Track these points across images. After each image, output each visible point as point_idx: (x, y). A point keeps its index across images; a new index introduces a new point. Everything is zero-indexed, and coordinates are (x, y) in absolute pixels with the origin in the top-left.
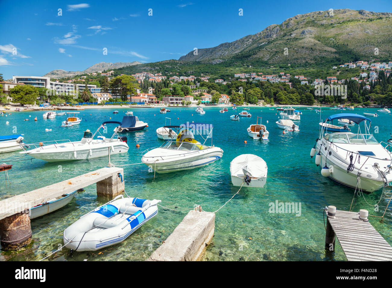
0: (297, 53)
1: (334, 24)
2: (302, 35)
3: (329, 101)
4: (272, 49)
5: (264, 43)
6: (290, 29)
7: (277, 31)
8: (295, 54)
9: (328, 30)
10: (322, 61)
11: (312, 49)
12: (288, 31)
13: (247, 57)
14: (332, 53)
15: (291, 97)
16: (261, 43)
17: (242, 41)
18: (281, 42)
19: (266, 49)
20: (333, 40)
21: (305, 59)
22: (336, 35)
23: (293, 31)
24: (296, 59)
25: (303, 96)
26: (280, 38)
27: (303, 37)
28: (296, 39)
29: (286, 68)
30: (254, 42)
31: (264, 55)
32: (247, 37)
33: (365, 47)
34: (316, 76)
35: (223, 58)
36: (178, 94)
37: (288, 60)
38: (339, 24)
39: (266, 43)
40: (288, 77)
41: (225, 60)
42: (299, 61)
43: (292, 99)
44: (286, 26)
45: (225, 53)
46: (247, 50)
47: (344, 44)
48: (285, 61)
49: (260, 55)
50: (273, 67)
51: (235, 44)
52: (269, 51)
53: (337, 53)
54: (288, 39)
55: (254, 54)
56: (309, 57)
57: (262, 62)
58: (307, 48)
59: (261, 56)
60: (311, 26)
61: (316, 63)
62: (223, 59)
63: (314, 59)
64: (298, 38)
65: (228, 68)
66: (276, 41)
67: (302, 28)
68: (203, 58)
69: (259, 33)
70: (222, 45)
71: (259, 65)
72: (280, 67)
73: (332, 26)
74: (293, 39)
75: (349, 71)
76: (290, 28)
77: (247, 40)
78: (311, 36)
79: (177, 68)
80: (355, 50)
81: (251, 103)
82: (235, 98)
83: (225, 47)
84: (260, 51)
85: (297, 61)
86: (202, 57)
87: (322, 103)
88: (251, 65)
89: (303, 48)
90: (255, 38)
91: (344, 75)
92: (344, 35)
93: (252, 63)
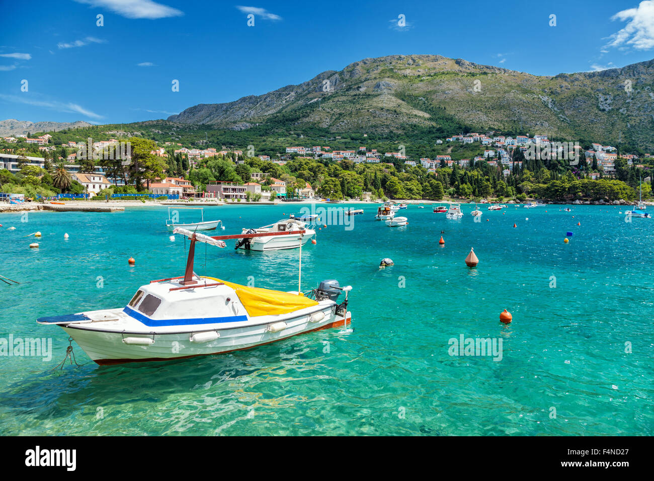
0: (374, 117)
1: (422, 77)
2: (376, 89)
3: (466, 193)
4: (332, 110)
5: (317, 99)
6: (356, 80)
7: (336, 81)
8: (372, 118)
9: (414, 85)
10: (414, 131)
11: (395, 111)
12: (353, 83)
13: (292, 120)
14: (425, 120)
15: (409, 187)
16: (312, 99)
17: (279, 94)
18: (344, 98)
19: (324, 110)
20: (424, 99)
21: (387, 126)
22: (427, 93)
23: (361, 82)
24: (375, 126)
25: (426, 186)
26: (342, 93)
27: (379, 93)
28: (367, 96)
29: (362, 140)
30: (299, 97)
31: (321, 117)
32: (286, 88)
33: (470, 113)
34: (417, 154)
35: (252, 121)
36: (232, 180)
37: (362, 128)
38: (428, 78)
39: (320, 99)
40: (376, 154)
41: (255, 124)
42: (379, 130)
43: (410, 190)
44: (349, 74)
45: (250, 113)
46: (289, 109)
47: (439, 108)
48: (357, 130)
49: (314, 118)
50: (340, 137)
51: (266, 98)
52: (328, 112)
53: (432, 119)
54: (355, 95)
55: (303, 116)
56: (393, 124)
57: (320, 130)
58: (388, 110)
59: (317, 119)
60: (389, 77)
61: (405, 133)
62: (252, 123)
63: (402, 128)
64: (371, 93)
65: (264, 138)
66: (336, 96)
67: (375, 78)
68: (211, 120)
69: (306, 84)
70: (243, 100)
71: (316, 134)
72: (352, 139)
73: (419, 79)
74: (363, 95)
75: (465, 147)
76: (356, 78)
77: (288, 93)
78: (389, 91)
79: (172, 134)
80: (457, 117)
81: (352, 197)
82: (328, 188)
83: (250, 103)
84: (313, 111)
85: (376, 130)
86: (209, 119)
87: (454, 198)
88: (302, 134)
89: (382, 109)
90: (300, 91)
91: (459, 154)
92: (438, 94)
93: (303, 131)
